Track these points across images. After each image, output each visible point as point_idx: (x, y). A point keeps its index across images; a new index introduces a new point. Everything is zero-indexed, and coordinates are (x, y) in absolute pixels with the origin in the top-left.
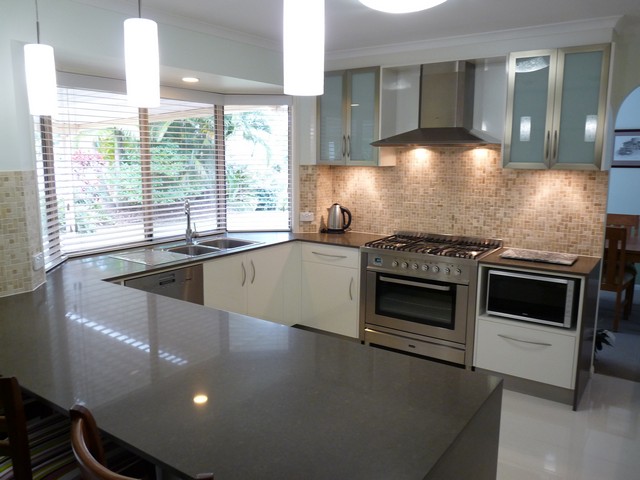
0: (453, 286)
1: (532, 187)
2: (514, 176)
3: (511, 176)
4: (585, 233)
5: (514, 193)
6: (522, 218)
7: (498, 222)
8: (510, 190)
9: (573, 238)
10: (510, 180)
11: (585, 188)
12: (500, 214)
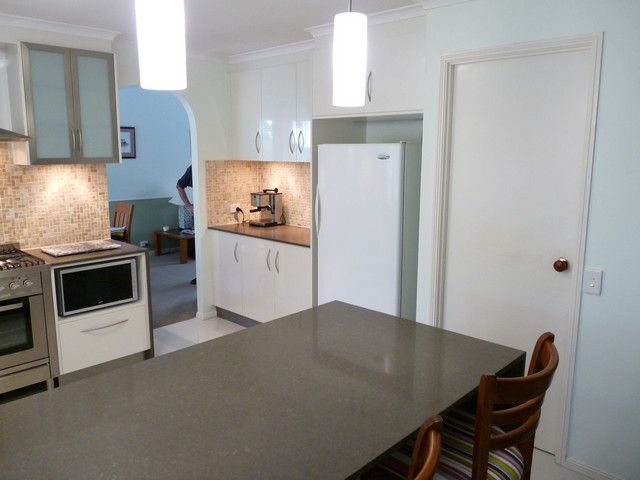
0: (25, 300)
1: (40, 183)
2: (20, 173)
3: (15, 174)
4: (95, 220)
5: (23, 191)
6: (35, 217)
7: (10, 225)
8: (18, 188)
9: (86, 227)
10: (16, 177)
11: (89, 180)
12: (11, 215)
